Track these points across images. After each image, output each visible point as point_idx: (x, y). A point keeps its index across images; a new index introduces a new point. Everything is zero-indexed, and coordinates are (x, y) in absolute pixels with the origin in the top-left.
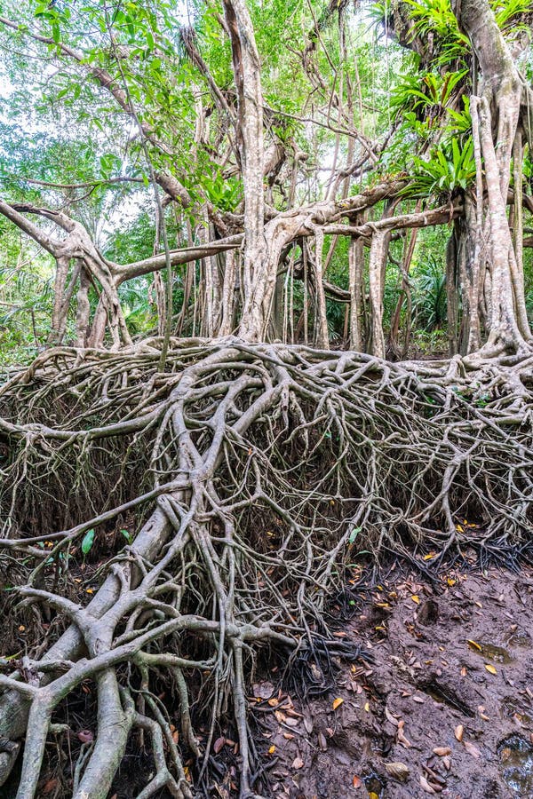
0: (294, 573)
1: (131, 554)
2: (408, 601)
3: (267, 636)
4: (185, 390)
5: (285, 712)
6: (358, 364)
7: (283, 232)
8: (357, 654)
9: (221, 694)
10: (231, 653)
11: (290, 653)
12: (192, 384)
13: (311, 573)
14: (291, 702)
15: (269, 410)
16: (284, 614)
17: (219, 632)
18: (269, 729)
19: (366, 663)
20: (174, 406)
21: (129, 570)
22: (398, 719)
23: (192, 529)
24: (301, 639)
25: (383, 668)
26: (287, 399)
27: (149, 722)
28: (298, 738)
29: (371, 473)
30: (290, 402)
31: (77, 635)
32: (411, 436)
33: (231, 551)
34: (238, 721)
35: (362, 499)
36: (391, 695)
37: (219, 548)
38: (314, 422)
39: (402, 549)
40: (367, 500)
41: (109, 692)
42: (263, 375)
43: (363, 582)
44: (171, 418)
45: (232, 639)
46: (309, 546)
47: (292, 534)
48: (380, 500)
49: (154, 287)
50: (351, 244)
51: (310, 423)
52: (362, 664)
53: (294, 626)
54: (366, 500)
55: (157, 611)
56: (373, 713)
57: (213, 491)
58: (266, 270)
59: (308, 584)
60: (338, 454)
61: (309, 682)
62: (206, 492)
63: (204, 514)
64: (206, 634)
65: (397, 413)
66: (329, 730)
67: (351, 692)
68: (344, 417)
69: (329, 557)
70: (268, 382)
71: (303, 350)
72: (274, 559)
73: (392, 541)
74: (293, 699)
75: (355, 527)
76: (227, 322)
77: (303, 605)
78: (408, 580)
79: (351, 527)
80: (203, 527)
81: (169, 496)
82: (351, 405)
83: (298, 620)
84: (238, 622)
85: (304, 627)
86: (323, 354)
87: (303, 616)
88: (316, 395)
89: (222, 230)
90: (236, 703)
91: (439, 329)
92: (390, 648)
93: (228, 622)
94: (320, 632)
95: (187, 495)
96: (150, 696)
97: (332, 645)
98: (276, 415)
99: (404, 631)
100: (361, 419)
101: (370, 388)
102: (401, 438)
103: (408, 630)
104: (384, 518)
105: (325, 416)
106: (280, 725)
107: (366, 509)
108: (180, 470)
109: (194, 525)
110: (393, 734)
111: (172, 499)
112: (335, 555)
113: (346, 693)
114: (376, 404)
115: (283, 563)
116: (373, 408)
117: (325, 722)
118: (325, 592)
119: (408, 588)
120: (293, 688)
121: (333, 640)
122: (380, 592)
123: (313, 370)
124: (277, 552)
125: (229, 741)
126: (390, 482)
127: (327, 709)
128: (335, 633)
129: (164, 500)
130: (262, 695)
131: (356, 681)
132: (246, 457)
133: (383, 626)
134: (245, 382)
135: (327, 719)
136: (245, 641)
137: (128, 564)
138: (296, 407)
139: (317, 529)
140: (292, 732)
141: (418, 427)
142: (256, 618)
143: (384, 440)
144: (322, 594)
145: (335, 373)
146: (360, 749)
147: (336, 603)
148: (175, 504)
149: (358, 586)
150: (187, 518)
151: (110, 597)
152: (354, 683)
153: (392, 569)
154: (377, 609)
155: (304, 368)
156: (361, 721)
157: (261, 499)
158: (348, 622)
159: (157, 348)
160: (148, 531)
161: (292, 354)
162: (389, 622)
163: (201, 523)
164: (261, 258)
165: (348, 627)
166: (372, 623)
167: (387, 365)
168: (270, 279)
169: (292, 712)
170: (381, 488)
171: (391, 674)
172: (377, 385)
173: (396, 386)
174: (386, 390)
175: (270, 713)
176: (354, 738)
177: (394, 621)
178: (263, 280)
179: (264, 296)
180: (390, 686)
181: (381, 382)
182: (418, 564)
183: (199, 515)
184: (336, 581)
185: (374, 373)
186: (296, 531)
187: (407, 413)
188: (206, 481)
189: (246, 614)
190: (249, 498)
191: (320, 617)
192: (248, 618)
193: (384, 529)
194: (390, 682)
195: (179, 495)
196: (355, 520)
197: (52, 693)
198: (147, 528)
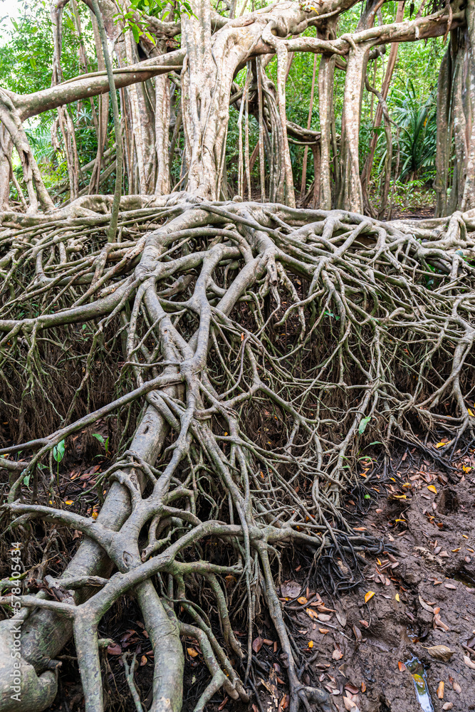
0: (305, 469)
1: (135, 459)
2: (424, 491)
3: (290, 536)
4: (153, 264)
5: (316, 609)
6: (347, 226)
7: (235, 49)
8: (381, 547)
9: (254, 596)
10: (256, 556)
11: (314, 551)
12: (159, 257)
13: (322, 468)
14: (320, 599)
15: (255, 287)
16: (302, 512)
17: (243, 536)
18: (303, 626)
19: (392, 556)
20: (145, 285)
21: (136, 477)
22: (432, 606)
23: (195, 429)
24: (323, 536)
25: (410, 560)
26: (275, 272)
27: (193, 629)
28: (333, 632)
29: (376, 356)
30: (279, 275)
31: (96, 550)
32: (416, 312)
33: (240, 450)
34: (275, 621)
35: (367, 386)
36: (422, 584)
37: (226, 447)
38: (310, 298)
39: (413, 437)
40: (374, 385)
41: (154, 603)
42: (240, 243)
43: (374, 475)
44: (143, 300)
45: (256, 541)
46: (317, 439)
47: (297, 428)
48: (387, 386)
49: (58, 126)
50: (321, 66)
51: (305, 301)
52: (386, 557)
53: (313, 524)
54: (372, 386)
55: (174, 518)
56: (404, 602)
57: (209, 385)
58: (216, 102)
59: (321, 480)
60: (338, 336)
61: (337, 578)
62: (202, 386)
63: (204, 411)
64: (228, 538)
65: (398, 285)
66: (363, 622)
67: (381, 585)
68: (343, 291)
69: (338, 451)
70: (248, 252)
71: (279, 210)
72: (282, 456)
73: (402, 430)
74: (321, 596)
75: (363, 417)
76: (163, 174)
77: (319, 502)
78: (421, 470)
79: (359, 417)
80: (205, 425)
81: (161, 393)
82: (349, 277)
83: (316, 517)
84: (259, 524)
85: (324, 524)
86: (304, 214)
87: (321, 513)
88: (308, 267)
89: (148, 44)
90: (270, 604)
91: (415, 179)
92: (412, 539)
93: (250, 525)
94: (340, 528)
95: (180, 390)
96: (189, 604)
97: (355, 540)
98: (263, 291)
99: (425, 521)
100: (361, 294)
101: (363, 255)
102: (406, 315)
103: (429, 520)
104: (391, 405)
105: (320, 292)
106: (313, 621)
107: (372, 397)
108: (168, 362)
109: (197, 424)
110: (430, 621)
111: (166, 395)
112: (345, 448)
113: (375, 586)
114: (376, 275)
115: (294, 460)
116: (373, 280)
117: (358, 615)
118: (340, 488)
119: (423, 478)
120: (321, 585)
121: (355, 535)
122: (393, 484)
123: (296, 234)
124: (284, 448)
125: (266, 641)
126: (395, 364)
127: (359, 603)
128: (355, 529)
129: (157, 397)
130: (290, 595)
131: (383, 573)
132: (238, 344)
133: (402, 518)
134: (220, 252)
135: (360, 612)
136: (269, 543)
137: (133, 471)
138: (285, 281)
139: (323, 421)
140: (326, 626)
141: (423, 301)
142: (275, 519)
143: (389, 316)
144: (337, 490)
145: (324, 238)
146: (398, 637)
147: (351, 498)
148: (170, 401)
149: (370, 479)
150: (187, 417)
151: (122, 508)
152: (382, 576)
153: (404, 459)
154: (393, 502)
155: (284, 231)
156: (394, 610)
157: (260, 392)
158: (365, 517)
159: (93, 209)
160: (145, 432)
161: (267, 215)
162: (409, 514)
163: (202, 421)
164: (210, 84)
165: (366, 522)
166: (388, 516)
167: (381, 226)
168: (222, 114)
169: (323, 608)
170: (386, 372)
171: (419, 564)
172: (372, 252)
173: (393, 250)
174: (382, 257)
175: (302, 610)
176: (390, 627)
177: (413, 512)
178: (214, 117)
179: (216, 138)
180: (419, 575)
181: (376, 248)
182: (431, 453)
183: (199, 412)
184: (349, 475)
185: (368, 237)
186: (301, 426)
187: (411, 284)
188: (200, 374)
189: (264, 516)
190: (247, 390)
191: (338, 513)
192: (267, 520)
193: (392, 417)
194: (418, 573)
195: (171, 390)
196: (362, 410)
197: (93, 609)
198: (143, 430)
